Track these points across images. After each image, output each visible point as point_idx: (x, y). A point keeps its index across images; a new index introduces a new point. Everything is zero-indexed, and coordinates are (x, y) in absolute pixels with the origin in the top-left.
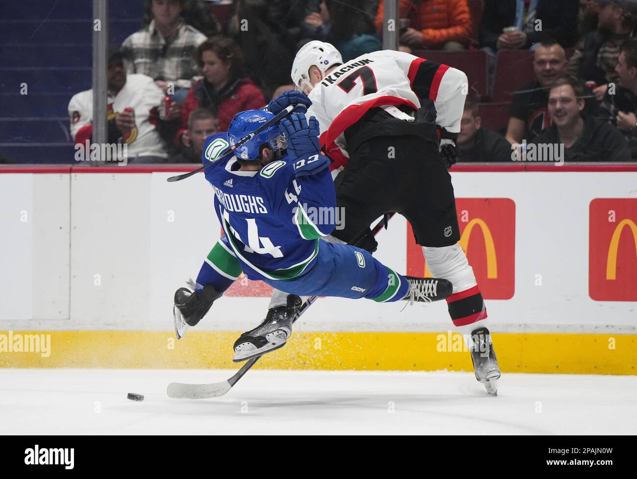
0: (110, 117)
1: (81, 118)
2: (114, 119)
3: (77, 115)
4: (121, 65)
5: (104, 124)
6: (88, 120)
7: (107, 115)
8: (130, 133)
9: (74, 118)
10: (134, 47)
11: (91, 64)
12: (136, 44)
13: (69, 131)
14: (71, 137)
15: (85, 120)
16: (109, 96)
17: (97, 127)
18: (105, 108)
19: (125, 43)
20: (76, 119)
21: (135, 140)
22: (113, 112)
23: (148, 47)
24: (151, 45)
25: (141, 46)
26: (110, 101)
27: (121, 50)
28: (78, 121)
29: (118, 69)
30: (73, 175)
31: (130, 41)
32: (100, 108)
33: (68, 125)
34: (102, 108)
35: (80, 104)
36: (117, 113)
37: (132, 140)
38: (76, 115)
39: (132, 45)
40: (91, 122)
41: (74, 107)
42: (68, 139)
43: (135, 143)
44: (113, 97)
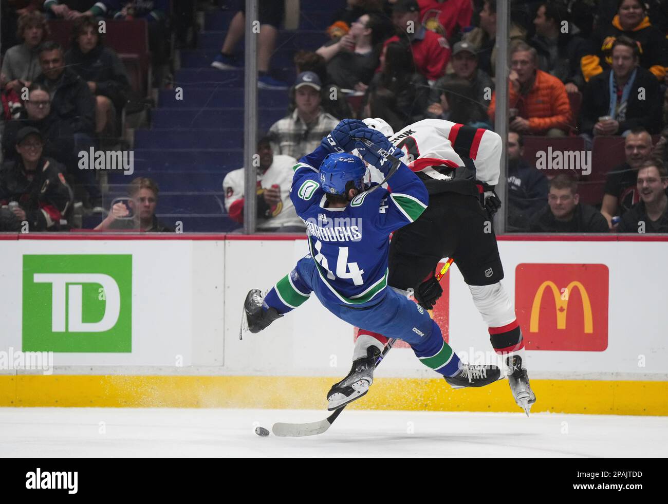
0: (259, 192)
1: (234, 193)
2: (263, 195)
3: (231, 190)
4: (268, 148)
5: (254, 198)
6: (241, 195)
7: (256, 191)
8: (276, 206)
9: (228, 193)
10: (280, 132)
11: (242, 146)
12: (281, 129)
13: (224, 204)
14: (225, 209)
15: (237, 194)
16: (259, 174)
17: (248, 200)
18: (255, 183)
19: (273, 129)
20: (230, 194)
21: (280, 212)
22: (261, 188)
23: (292, 132)
24: (294, 130)
25: (286, 131)
26: (259, 178)
27: (269, 134)
28: (231, 195)
29: (266, 151)
30: (227, 241)
31: (277, 127)
32: (251, 184)
33: (223, 198)
34: (253, 184)
35: (233, 181)
36: (265, 189)
37: (278, 212)
38: (229, 190)
39: (278, 130)
40: (243, 196)
41: (228, 183)
42: (223, 211)
43: (280, 215)
44: (262, 175)
